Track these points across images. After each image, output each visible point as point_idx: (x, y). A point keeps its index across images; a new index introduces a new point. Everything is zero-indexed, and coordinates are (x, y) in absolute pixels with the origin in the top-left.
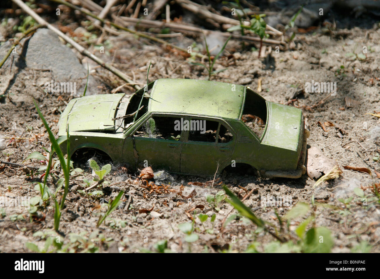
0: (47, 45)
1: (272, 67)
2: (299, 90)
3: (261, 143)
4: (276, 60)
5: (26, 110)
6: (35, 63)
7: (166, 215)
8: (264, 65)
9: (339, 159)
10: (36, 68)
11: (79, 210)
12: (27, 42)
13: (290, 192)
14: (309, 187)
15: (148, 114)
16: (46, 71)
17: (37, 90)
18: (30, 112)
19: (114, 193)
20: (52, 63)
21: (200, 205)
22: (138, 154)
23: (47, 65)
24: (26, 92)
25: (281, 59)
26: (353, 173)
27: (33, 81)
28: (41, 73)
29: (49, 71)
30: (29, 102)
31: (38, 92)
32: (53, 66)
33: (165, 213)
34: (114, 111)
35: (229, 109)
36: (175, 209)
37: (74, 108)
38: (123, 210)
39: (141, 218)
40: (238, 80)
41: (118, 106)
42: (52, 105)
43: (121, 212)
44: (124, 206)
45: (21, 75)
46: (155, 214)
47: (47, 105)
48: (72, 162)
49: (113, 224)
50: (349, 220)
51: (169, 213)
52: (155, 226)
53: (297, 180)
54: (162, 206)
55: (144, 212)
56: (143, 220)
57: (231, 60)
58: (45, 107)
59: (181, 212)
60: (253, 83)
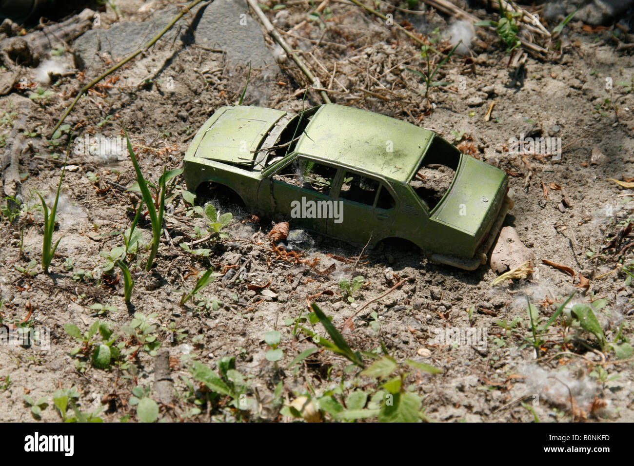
0: (227, 17)
1: (518, 83)
2: (535, 129)
3: (431, 219)
4: (529, 75)
5: (175, 104)
6: (205, 40)
7: (280, 298)
8: (510, 80)
9: (542, 246)
10: (206, 47)
11: (169, 275)
12: (203, 8)
13: (457, 288)
14: (485, 283)
15: (293, 154)
16: (218, 52)
17: (197, 78)
18: (178, 107)
19: (230, 252)
20: (228, 42)
21: (328, 291)
22: (275, 202)
23: (221, 44)
24: (183, 79)
25: (534, 74)
26: (552, 271)
27: (196, 65)
28: (211, 53)
29: (221, 52)
30: (182, 93)
31: (198, 81)
32: (229, 46)
33: (281, 294)
34: (261, 138)
35: (399, 165)
36: (299, 288)
37: (218, 122)
38: (228, 282)
39: (246, 298)
40: (466, 98)
41: (270, 130)
42: (210, 102)
43: (223, 286)
44: (233, 276)
45: (183, 54)
46: (268, 294)
47: (203, 101)
48: (194, 196)
49: (202, 304)
50: (496, 358)
51: (287, 295)
52: (257, 314)
53: (471, 272)
54: (284, 281)
55: (254, 290)
56: (248, 301)
57: (468, 66)
58: (201, 103)
59: (301, 296)
60: (484, 105)
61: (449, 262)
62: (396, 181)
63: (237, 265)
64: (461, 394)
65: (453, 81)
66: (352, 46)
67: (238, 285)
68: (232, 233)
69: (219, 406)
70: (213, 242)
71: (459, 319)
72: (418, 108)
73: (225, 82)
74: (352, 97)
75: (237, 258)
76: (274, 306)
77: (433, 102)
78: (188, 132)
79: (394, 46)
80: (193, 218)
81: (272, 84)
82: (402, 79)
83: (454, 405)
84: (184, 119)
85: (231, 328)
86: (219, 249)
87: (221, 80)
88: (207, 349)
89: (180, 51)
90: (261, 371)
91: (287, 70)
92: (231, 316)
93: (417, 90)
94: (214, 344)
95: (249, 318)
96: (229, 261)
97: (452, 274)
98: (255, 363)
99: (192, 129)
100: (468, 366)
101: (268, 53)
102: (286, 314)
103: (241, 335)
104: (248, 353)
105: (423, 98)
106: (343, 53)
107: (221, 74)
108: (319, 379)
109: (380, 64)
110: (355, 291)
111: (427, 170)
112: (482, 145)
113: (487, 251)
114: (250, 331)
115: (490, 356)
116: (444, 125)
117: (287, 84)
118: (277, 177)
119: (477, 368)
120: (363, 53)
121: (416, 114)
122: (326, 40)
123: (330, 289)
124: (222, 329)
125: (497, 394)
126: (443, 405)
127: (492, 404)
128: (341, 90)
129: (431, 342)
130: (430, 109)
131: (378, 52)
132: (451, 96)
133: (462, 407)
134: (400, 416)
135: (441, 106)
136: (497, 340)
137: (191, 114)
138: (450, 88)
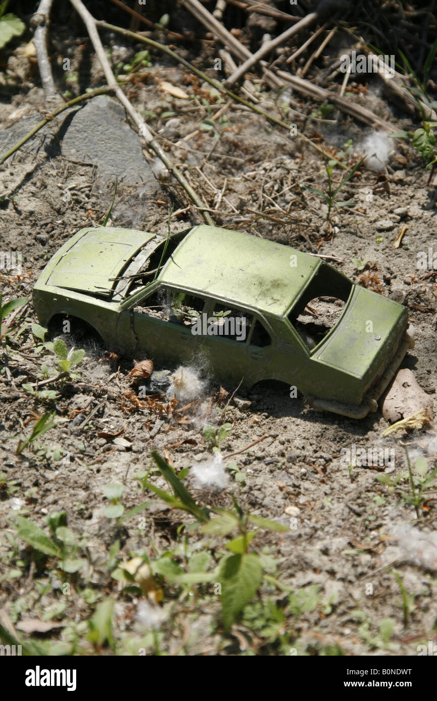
0: (99, 125)
3: (311, 358)
5: (34, 225)
6: (73, 151)
7: (134, 448)
8: (429, 201)
10: (74, 159)
11: (7, 419)
12: (72, 115)
13: (341, 439)
14: (374, 433)
15: (157, 282)
16: (88, 165)
18: (38, 228)
19: (81, 395)
20: (100, 153)
21: (191, 440)
22: (137, 338)
23: (91, 157)
24: (44, 195)
27: (61, 180)
28: (80, 167)
29: (91, 165)
30: (43, 212)
32: (100, 158)
33: (136, 443)
34: (123, 264)
35: (276, 296)
36: (158, 436)
37: (77, 245)
38: (75, 428)
39: (94, 448)
40: (375, 221)
41: (136, 255)
42: (75, 223)
43: (69, 433)
44: (82, 421)
45: (46, 168)
46: (121, 443)
47: (66, 221)
48: (46, 330)
49: (42, 453)
50: (372, 518)
51: (142, 445)
52: (105, 466)
53: (359, 420)
54: (142, 428)
55: (104, 438)
56: (96, 450)
57: (380, 184)
58: (63, 223)
59: (160, 446)
60: (396, 229)
61: (333, 409)
62: (272, 314)
63: (88, 409)
64: (325, 558)
65: (362, 202)
66: (250, 161)
67: (86, 432)
68: (86, 373)
69: (46, 569)
70: (62, 383)
71: (338, 474)
72: (318, 231)
73: (93, 200)
74: (242, 218)
75: (88, 401)
76: (127, 457)
77: (336, 225)
78: (45, 257)
79: (298, 160)
80: (42, 355)
81: (149, 202)
82: (303, 199)
83: (315, 570)
84: (43, 243)
85: (72, 481)
86: (68, 391)
87: (89, 198)
88: (42, 504)
89: (42, 164)
90: (100, 529)
91: (168, 187)
92: (74, 468)
93: (319, 212)
94: (50, 498)
95: (95, 470)
96: (79, 405)
97: (337, 422)
98: (94, 520)
99: (50, 254)
100: (340, 527)
101: (146, 167)
102: (139, 466)
103: (84, 489)
104: (87, 509)
105: (324, 221)
106: (240, 168)
107: (90, 191)
108: (168, 540)
109: (278, 181)
110: (222, 440)
111: (322, 304)
112: (388, 276)
113: (378, 397)
114: (94, 484)
115: (365, 516)
116: (346, 251)
117: (168, 203)
118: (140, 309)
119: (349, 529)
120: (261, 168)
121: (314, 239)
122: (222, 154)
123: (193, 438)
124: (61, 481)
125: (366, 558)
126: (302, 570)
127: (360, 570)
128: (230, 210)
129: (302, 500)
130: (332, 234)
131: (278, 168)
132: (358, 218)
133: (324, 573)
134: (241, 580)
135: (345, 230)
136: (377, 498)
137: (52, 236)
138: (357, 210)
